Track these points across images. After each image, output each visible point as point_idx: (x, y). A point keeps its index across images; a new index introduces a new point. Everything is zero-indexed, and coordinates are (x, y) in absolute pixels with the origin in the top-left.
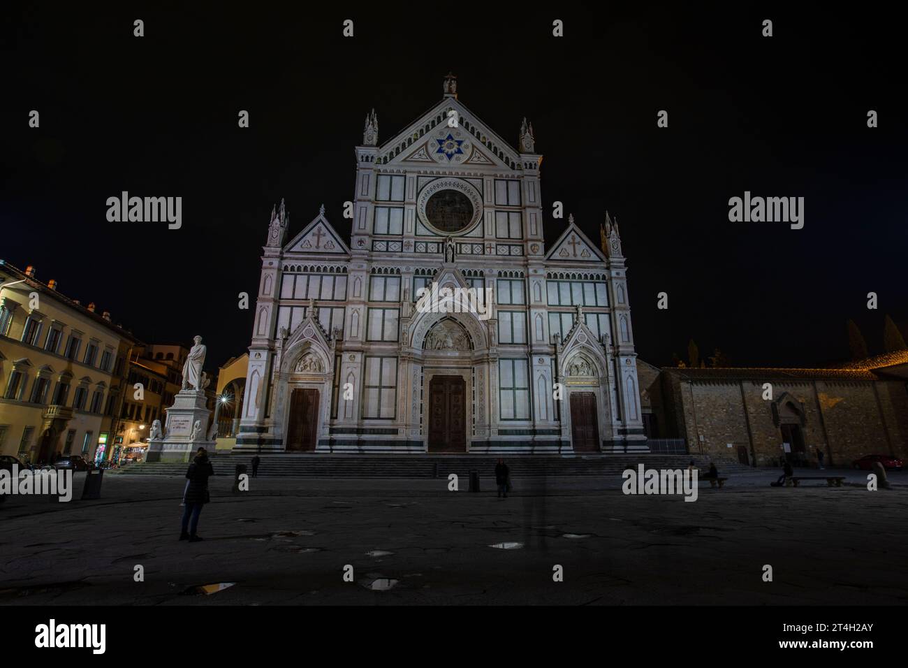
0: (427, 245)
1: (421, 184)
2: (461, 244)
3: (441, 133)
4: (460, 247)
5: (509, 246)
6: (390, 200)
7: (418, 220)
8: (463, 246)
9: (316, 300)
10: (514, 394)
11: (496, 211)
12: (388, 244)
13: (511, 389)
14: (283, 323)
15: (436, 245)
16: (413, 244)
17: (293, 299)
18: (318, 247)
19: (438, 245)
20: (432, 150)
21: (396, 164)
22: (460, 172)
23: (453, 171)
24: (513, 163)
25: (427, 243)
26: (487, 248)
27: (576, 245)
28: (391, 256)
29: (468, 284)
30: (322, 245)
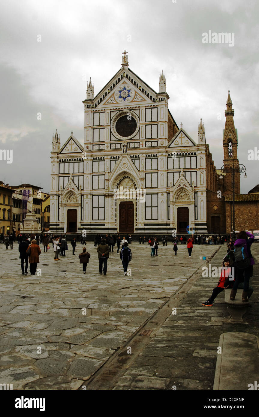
0: (115, 145)
1: (112, 116)
2: (130, 143)
3: (120, 87)
4: (130, 145)
5: (152, 142)
6: (99, 125)
7: (111, 134)
9: (72, 173)
10: (152, 209)
11: (146, 125)
12: (99, 146)
13: (150, 207)
14: (61, 184)
15: (119, 145)
16: (109, 145)
17: (64, 173)
18: (71, 150)
20: (116, 97)
21: (101, 107)
22: (129, 107)
23: (126, 107)
24: (154, 99)
25: (115, 144)
26: (141, 144)
27: (183, 138)
28: (100, 152)
29: (133, 162)
30: (73, 149)
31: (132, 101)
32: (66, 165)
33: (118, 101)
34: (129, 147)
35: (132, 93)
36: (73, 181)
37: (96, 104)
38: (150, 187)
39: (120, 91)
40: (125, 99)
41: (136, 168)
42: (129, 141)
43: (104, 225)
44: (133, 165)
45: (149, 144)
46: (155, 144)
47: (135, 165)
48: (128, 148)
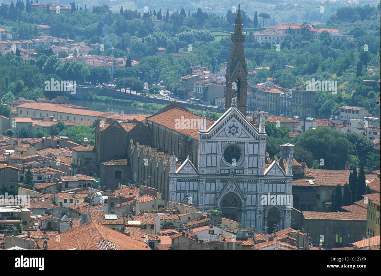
1: (222, 146)
3: (230, 125)
5: (253, 170)
6: (212, 153)
7: (221, 161)
9: (188, 190)
11: (249, 157)
12: (211, 170)
13: (250, 220)
18: (188, 171)
19: (228, 170)
20: (227, 132)
21: (214, 138)
22: (237, 141)
23: (235, 141)
24: (256, 137)
26: (245, 172)
27: (276, 170)
28: (212, 175)
31: (239, 137)
33: (228, 135)
35: (240, 130)
37: (210, 136)
38: (250, 205)
39: (230, 128)
40: (233, 134)
41: (241, 190)
42: (236, 168)
45: (250, 172)
46: (255, 172)
47: (239, 187)
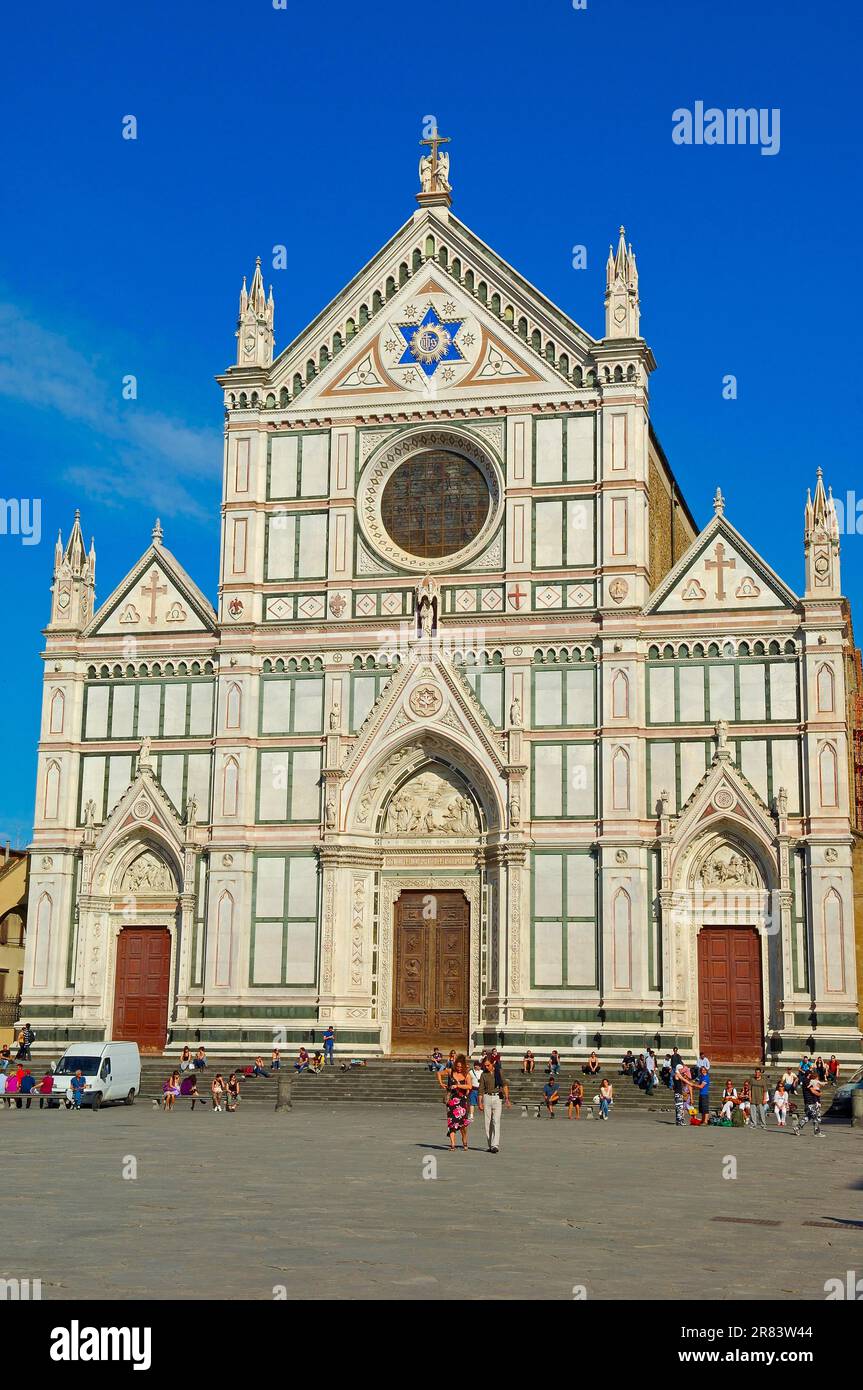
0: (379, 597)
1: (365, 450)
2: (453, 589)
4: (453, 597)
7: (359, 540)
8: (459, 593)
9: (153, 738)
10: (564, 930)
11: (535, 500)
12: (296, 602)
13: (556, 919)
14: (93, 790)
15: (399, 595)
16: (348, 600)
17: (109, 738)
18: (153, 619)
19: (404, 597)
21: (309, 404)
22: (452, 409)
23: (438, 409)
25: (378, 592)
26: (510, 596)
27: (725, 571)
28: (302, 631)
29: (466, 684)
30: (160, 614)
31: (466, 382)
32: (124, 694)
34: (448, 610)
36: (157, 778)
37: (285, 391)
38: (557, 818)
40: (430, 368)
41: (487, 717)
42: (451, 580)
43: (314, 1013)
44: (468, 701)
45: (550, 598)
46: (580, 596)
47: (477, 701)
48: (444, 612)
